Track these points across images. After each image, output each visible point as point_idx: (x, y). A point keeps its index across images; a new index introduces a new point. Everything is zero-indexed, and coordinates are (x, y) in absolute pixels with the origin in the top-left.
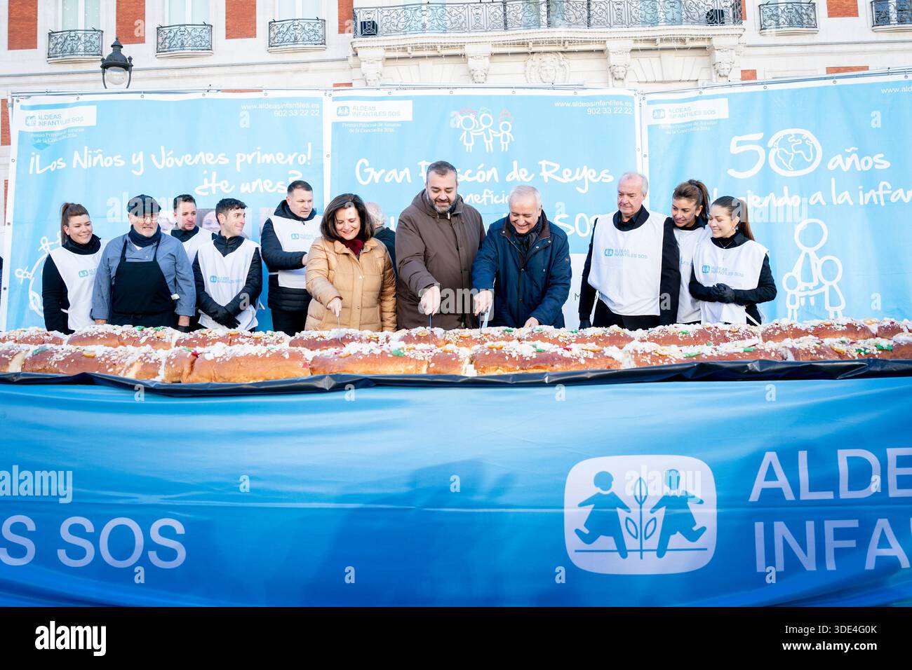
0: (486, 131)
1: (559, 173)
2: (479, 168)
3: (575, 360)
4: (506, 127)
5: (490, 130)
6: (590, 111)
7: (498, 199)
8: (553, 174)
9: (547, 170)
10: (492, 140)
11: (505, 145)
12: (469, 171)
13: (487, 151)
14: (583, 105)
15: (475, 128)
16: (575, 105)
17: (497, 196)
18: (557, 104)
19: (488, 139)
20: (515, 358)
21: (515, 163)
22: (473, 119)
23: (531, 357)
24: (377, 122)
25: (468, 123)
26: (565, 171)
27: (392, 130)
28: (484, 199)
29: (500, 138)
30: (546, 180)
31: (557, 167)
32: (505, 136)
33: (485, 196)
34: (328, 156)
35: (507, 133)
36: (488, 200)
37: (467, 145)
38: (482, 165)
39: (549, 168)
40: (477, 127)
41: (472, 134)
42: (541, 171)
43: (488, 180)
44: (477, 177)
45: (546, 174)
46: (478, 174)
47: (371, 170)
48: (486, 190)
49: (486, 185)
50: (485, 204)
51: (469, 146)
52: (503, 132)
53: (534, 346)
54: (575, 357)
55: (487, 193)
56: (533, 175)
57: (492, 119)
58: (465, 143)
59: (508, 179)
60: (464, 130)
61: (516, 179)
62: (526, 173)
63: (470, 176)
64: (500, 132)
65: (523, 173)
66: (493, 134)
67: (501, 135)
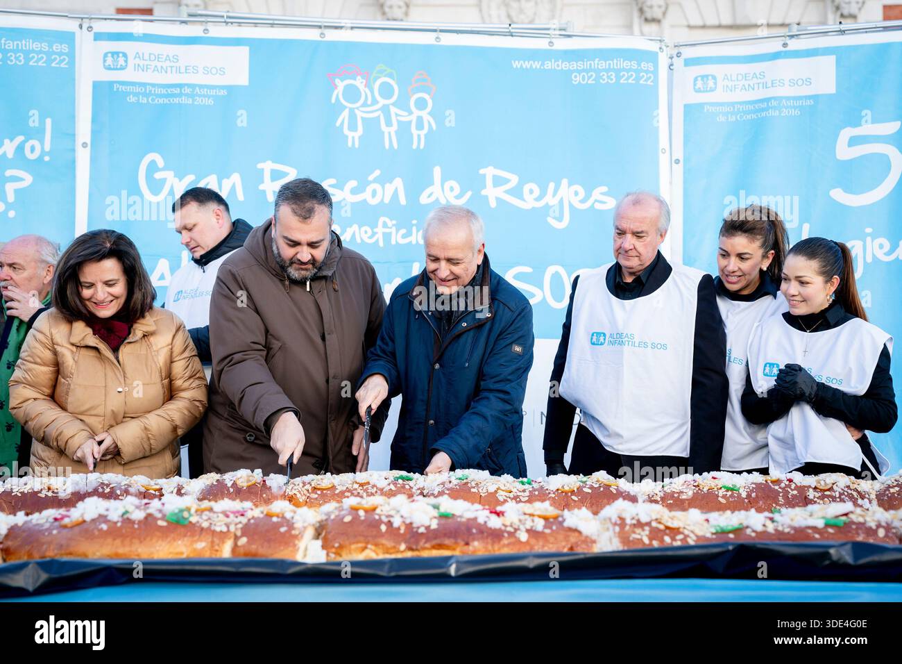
0: (385, 109)
1: (517, 192)
2: (371, 178)
3: (509, 533)
4: (421, 104)
5: (393, 110)
6: (577, 79)
7: (404, 236)
8: (507, 192)
9: (495, 186)
10: (395, 127)
11: (419, 136)
12: (353, 184)
13: (387, 146)
14: (565, 66)
15: (365, 105)
16: (549, 65)
17: (403, 231)
18: (516, 64)
19: (389, 124)
20: (399, 529)
21: (437, 172)
22: (361, 87)
23: (428, 528)
24: (180, 86)
25: (352, 94)
26: (526, 188)
27: (210, 102)
28: (380, 236)
29: (410, 122)
30: (493, 204)
31: (514, 180)
32: (420, 120)
33: (380, 230)
34: (85, 145)
35: (424, 114)
36: (387, 237)
37: (350, 134)
38: (377, 173)
39: (498, 181)
40: (369, 102)
41: (359, 114)
42: (485, 187)
43: (387, 200)
44: (366, 195)
45: (492, 193)
46: (369, 189)
47: (169, 175)
48: (382, 219)
49: (381, 209)
50: (381, 244)
51: (354, 137)
52: (417, 113)
53: (436, 507)
54: (509, 529)
55: (385, 225)
56: (469, 194)
57: (396, 87)
58: (346, 131)
59: (424, 199)
60: (346, 107)
61: (437, 200)
62: (457, 190)
63: (354, 191)
64: (411, 113)
65: (452, 189)
66: (397, 115)
67: (413, 118)
